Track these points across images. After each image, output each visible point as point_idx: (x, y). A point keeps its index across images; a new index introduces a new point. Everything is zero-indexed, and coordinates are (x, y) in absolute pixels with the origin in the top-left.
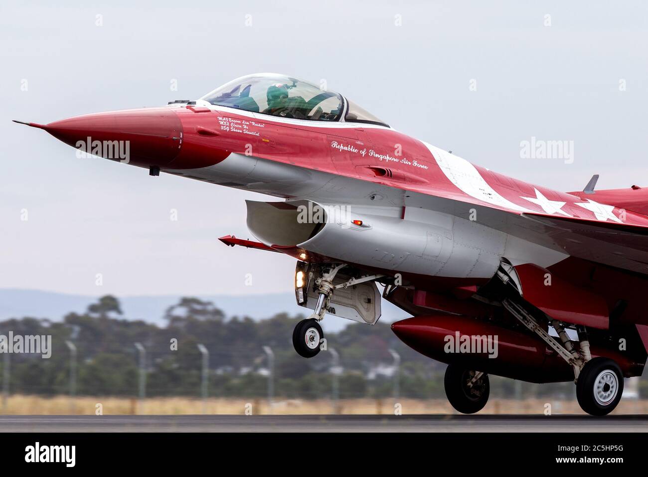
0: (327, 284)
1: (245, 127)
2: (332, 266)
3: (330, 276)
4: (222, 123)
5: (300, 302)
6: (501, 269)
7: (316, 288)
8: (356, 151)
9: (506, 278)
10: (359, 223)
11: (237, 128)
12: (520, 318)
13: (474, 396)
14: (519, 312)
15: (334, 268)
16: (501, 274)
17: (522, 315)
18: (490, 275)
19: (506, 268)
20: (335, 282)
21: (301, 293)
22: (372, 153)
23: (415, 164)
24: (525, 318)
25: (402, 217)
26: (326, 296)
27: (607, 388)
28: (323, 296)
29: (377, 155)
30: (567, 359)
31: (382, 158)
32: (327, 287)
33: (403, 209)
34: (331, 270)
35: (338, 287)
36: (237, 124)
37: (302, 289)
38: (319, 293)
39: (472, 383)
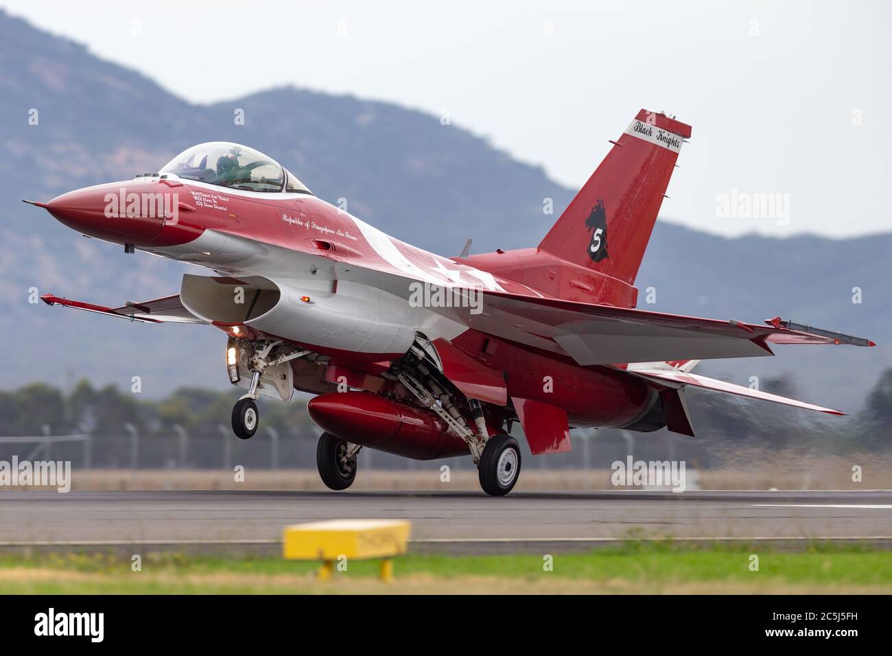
0: (261, 361)
1: (215, 202)
2: (266, 343)
3: (264, 353)
4: (196, 198)
5: (233, 380)
6: (416, 344)
7: (252, 366)
8: (301, 223)
9: (421, 354)
10: (307, 299)
11: (208, 203)
12: (415, 392)
13: (346, 472)
15: (268, 345)
16: (416, 350)
17: (418, 390)
18: (404, 351)
19: (422, 342)
20: (267, 360)
21: (234, 371)
22: (314, 226)
23: (348, 236)
24: (420, 392)
25: (334, 290)
26: (260, 374)
27: (508, 467)
28: (258, 374)
29: (318, 228)
30: (463, 436)
31: (322, 230)
32: (262, 365)
33: (335, 283)
34: (265, 347)
35: (271, 364)
36: (207, 198)
37: (235, 367)
38: (253, 372)
39: (347, 458)
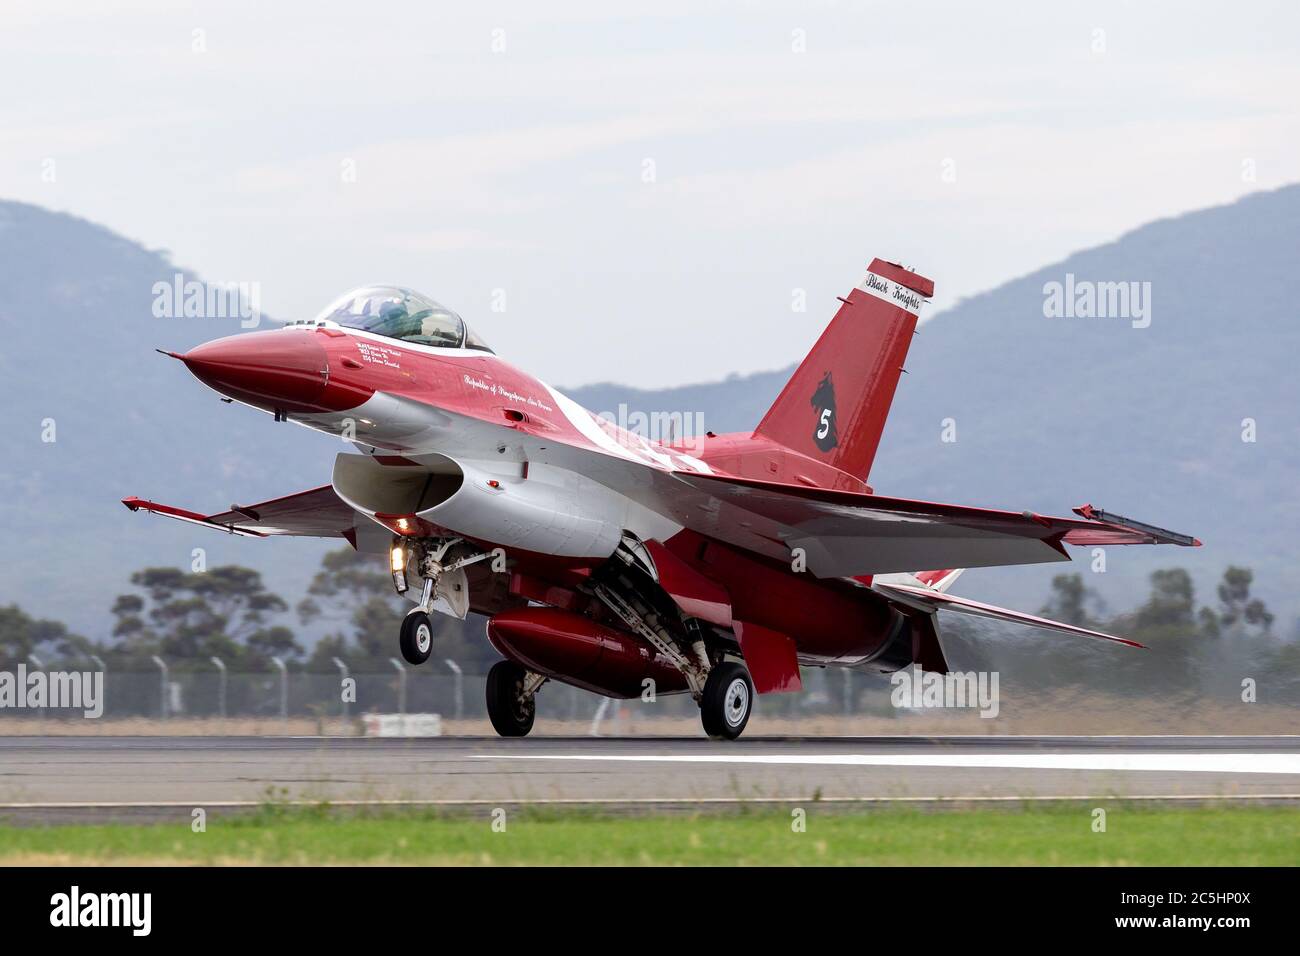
0: (435, 565)
1: (385, 356)
2: (441, 542)
3: (438, 555)
4: (362, 351)
5: (400, 590)
6: (622, 546)
7: (423, 572)
8: (486, 388)
9: (630, 558)
10: (495, 484)
11: (378, 358)
12: (617, 610)
14: (616, 602)
15: (443, 545)
16: (623, 553)
17: (619, 606)
18: (607, 554)
19: (630, 543)
20: (445, 561)
21: (401, 578)
22: (502, 391)
23: (539, 404)
24: (623, 610)
25: (524, 474)
26: (434, 581)
27: (737, 704)
28: (431, 581)
29: (506, 394)
31: (511, 397)
32: (435, 569)
33: (525, 466)
34: (440, 547)
35: (447, 569)
36: (376, 352)
37: (402, 573)
38: (425, 579)
